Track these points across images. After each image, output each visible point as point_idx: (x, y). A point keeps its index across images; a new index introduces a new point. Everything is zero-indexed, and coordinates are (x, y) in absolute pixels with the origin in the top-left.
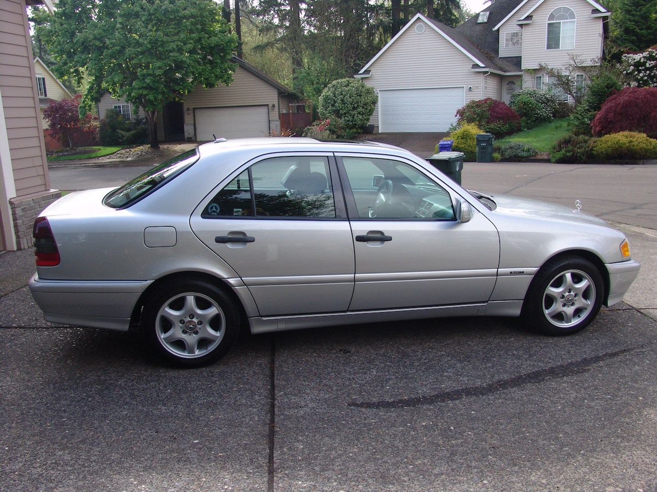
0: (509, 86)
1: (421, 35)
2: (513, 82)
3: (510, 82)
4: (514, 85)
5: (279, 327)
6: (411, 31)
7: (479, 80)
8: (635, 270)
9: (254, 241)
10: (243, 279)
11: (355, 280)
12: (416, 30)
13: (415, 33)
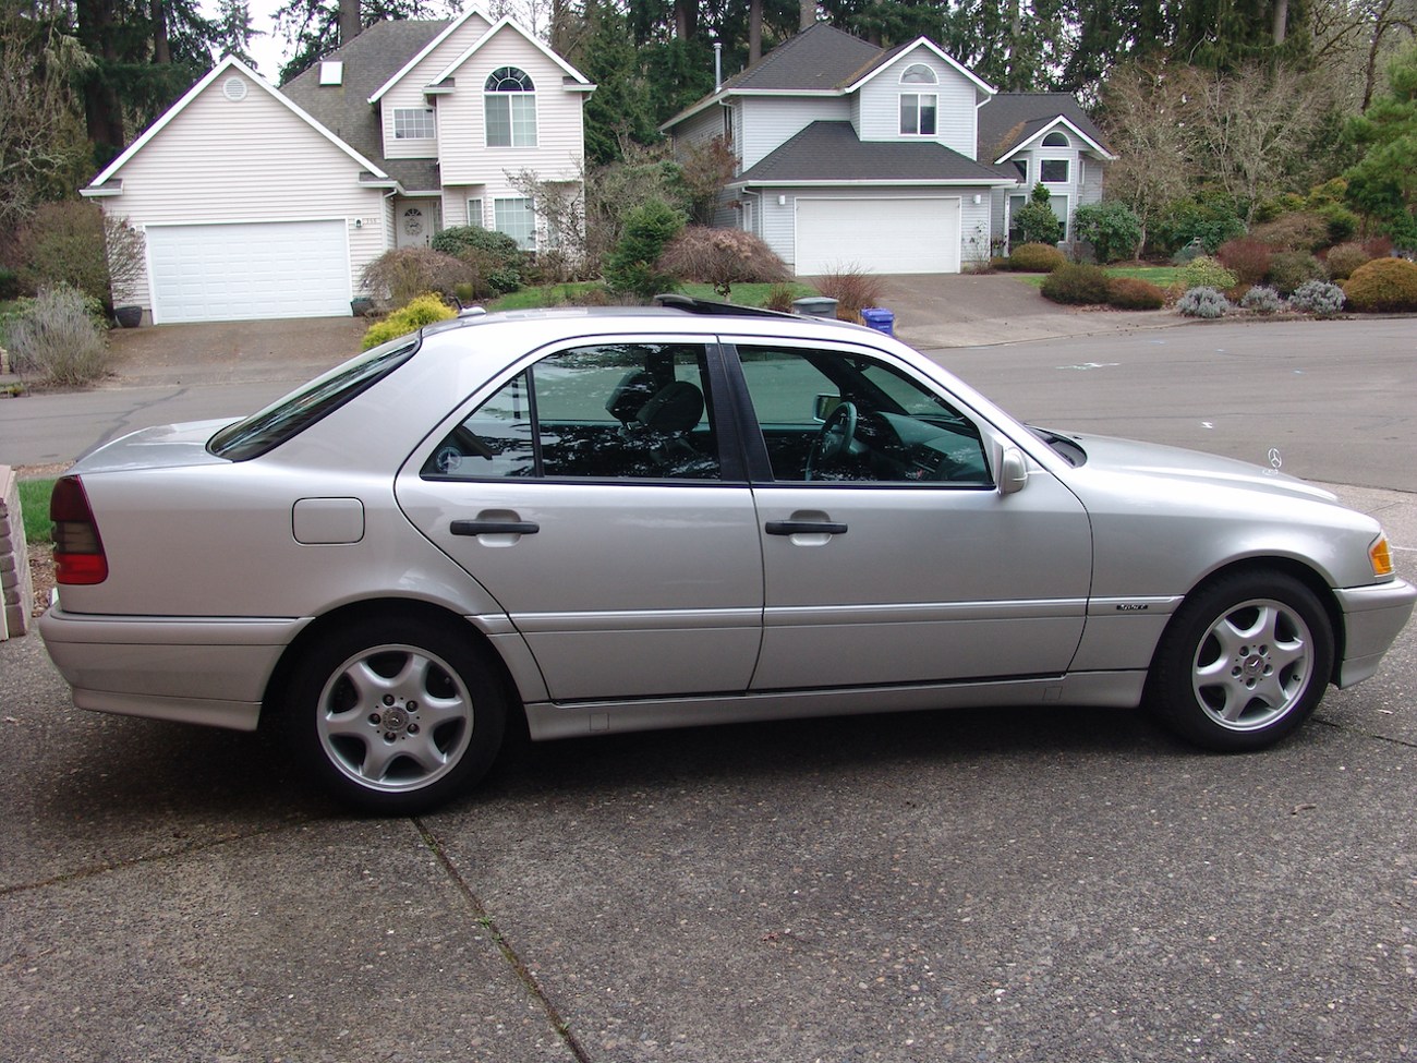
0: (410, 217)
1: (240, 105)
2: (416, 211)
3: (410, 211)
4: (419, 217)
5: (593, 727)
6: (216, 94)
7: (376, 206)
8: (1401, 605)
9: (537, 532)
10: (511, 615)
11: (762, 621)
12: (225, 91)
13: (225, 100)
